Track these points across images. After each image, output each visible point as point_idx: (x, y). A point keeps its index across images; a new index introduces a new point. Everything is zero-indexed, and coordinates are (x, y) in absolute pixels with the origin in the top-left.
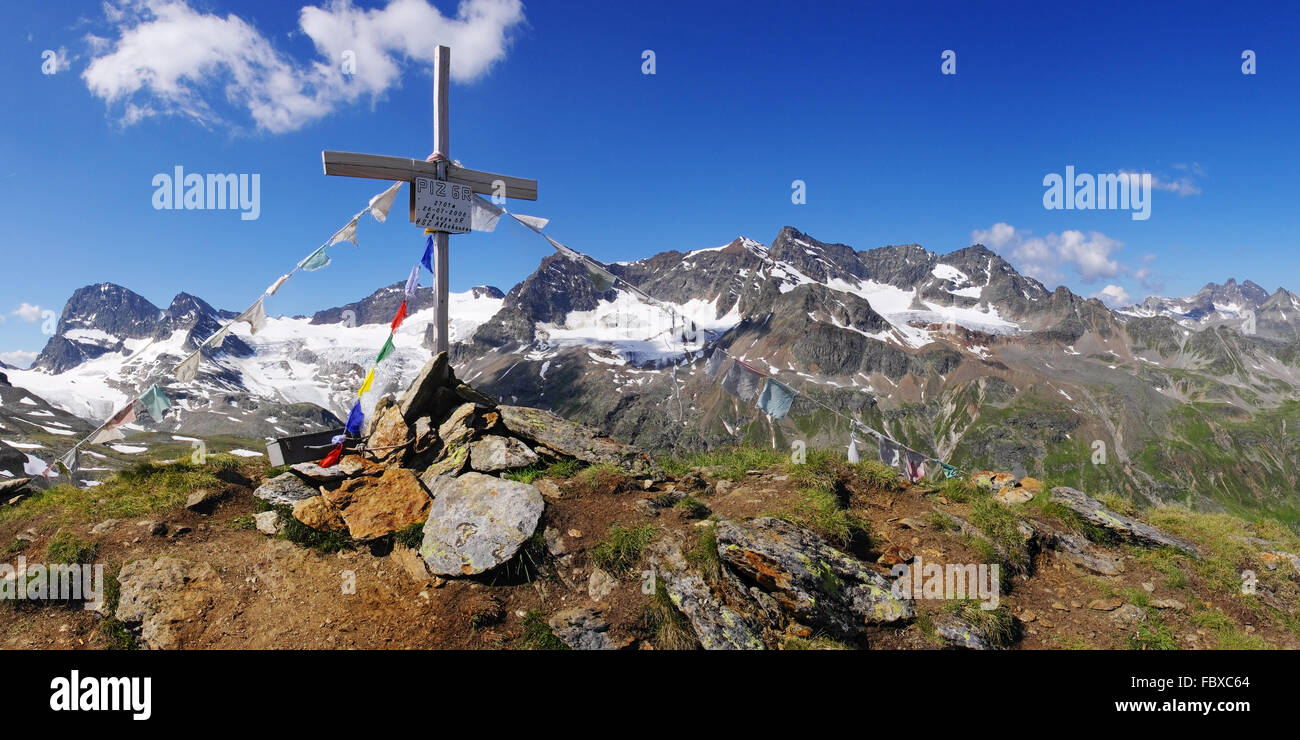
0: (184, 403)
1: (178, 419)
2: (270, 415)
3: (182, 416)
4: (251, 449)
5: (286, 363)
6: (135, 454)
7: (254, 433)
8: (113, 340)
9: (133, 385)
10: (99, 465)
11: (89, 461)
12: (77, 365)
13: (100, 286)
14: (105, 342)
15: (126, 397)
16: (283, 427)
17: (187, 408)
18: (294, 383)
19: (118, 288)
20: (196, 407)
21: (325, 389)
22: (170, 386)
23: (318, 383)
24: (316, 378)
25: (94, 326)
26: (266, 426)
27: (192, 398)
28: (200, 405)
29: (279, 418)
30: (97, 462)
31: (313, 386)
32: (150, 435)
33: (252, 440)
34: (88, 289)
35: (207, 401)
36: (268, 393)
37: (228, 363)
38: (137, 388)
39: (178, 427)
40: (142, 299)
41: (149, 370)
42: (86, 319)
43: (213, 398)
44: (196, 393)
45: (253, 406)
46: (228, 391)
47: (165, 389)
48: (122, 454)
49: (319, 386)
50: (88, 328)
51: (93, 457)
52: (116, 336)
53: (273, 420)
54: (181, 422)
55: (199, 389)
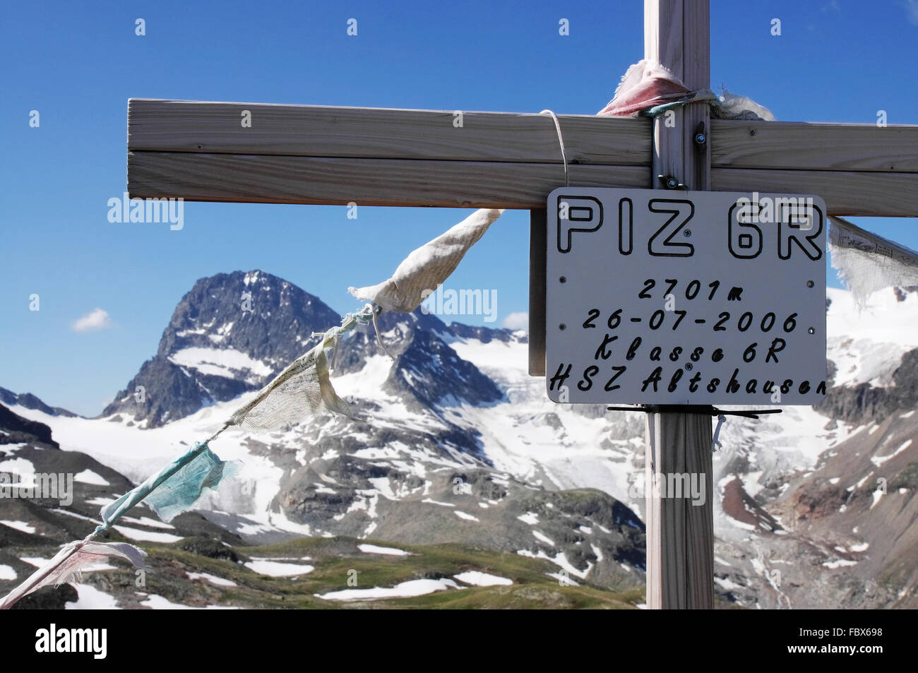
0: (382, 484)
1: (372, 513)
2: (527, 510)
3: (379, 507)
4: (493, 571)
5: (555, 417)
6: (289, 578)
7: (499, 541)
8: (261, 369)
9: (293, 452)
10: (221, 601)
11: (203, 592)
12: (193, 412)
13: (241, 275)
14: (246, 372)
15: (279, 473)
16: (547, 532)
17: (389, 494)
18: (569, 453)
19: (274, 281)
20: (404, 492)
21: (620, 465)
22: (361, 454)
23: (609, 453)
24: (606, 445)
25: (229, 343)
26: (520, 530)
27: (397, 476)
28: (410, 489)
29: (542, 516)
30: (219, 595)
31: (600, 458)
32: (319, 542)
33: (495, 554)
34: (221, 279)
35: (422, 482)
36: (524, 470)
37: (457, 414)
38: (300, 457)
39: (371, 529)
40: (316, 302)
41: (323, 424)
42: (213, 330)
43: (431, 477)
44: (403, 467)
45: (498, 493)
46: (457, 466)
47: (350, 459)
48: (267, 578)
49: (611, 459)
50: (216, 346)
51: (210, 585)
52: (267, 363)
53: (530, 518)
54: (376, 520)
55: (409, 460)
